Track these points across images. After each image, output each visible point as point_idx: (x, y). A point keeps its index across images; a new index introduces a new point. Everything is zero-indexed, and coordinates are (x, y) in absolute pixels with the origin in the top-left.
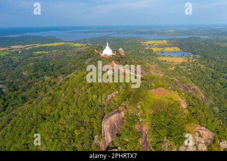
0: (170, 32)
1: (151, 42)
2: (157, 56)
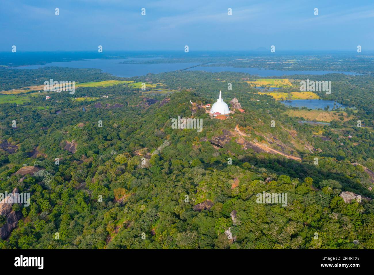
0: (290, 65)
1: (265, 82)
2: (285, 109)
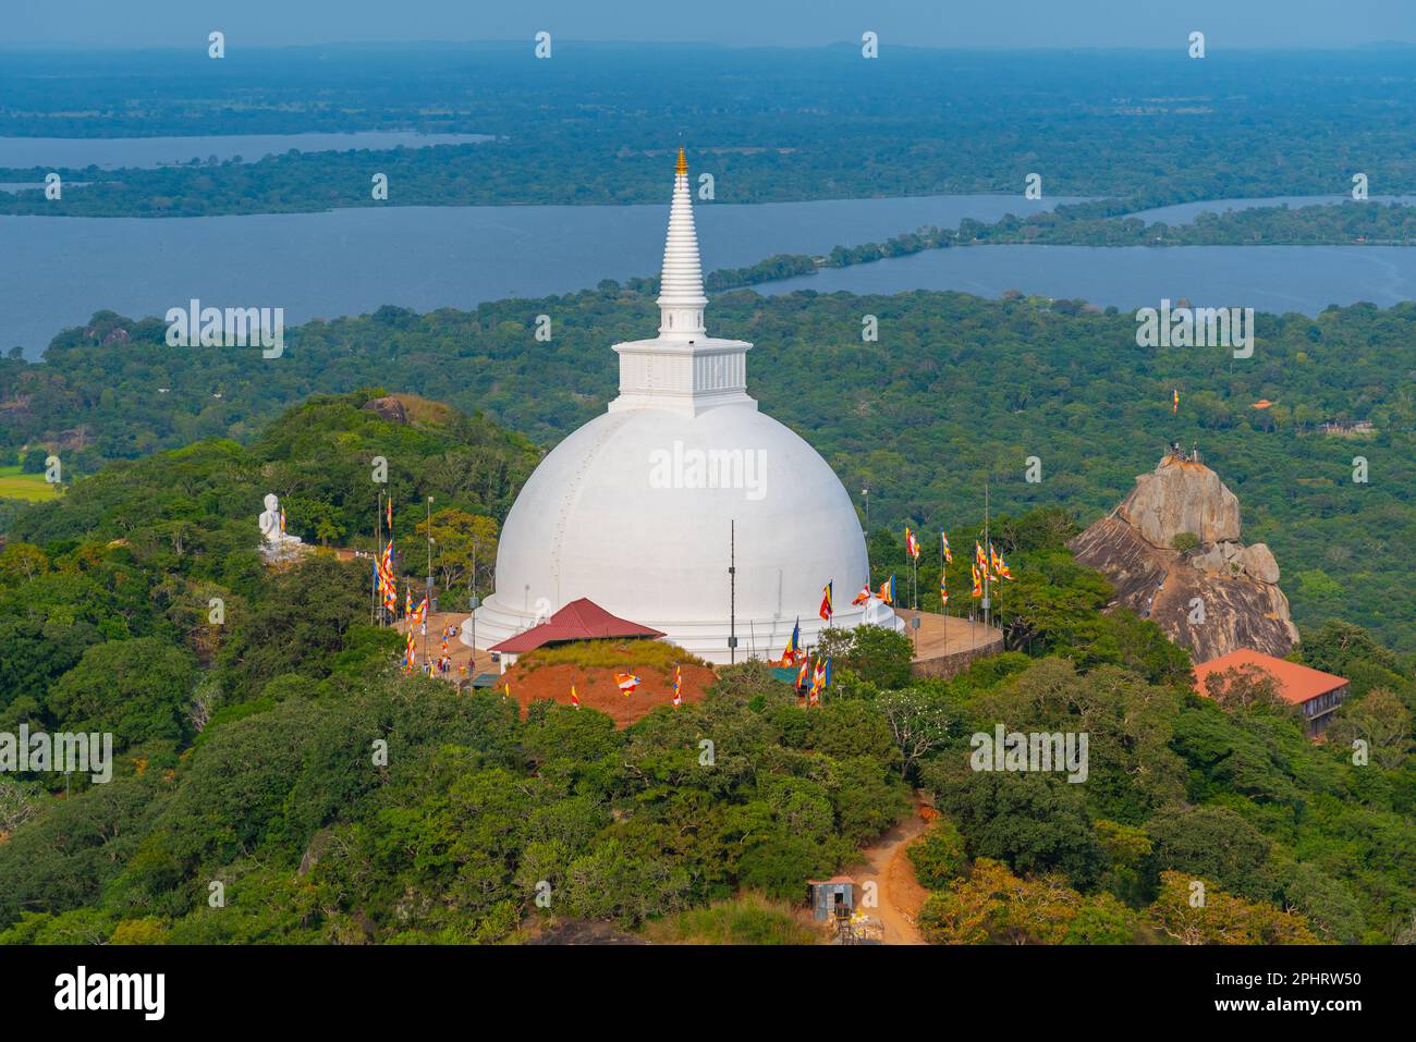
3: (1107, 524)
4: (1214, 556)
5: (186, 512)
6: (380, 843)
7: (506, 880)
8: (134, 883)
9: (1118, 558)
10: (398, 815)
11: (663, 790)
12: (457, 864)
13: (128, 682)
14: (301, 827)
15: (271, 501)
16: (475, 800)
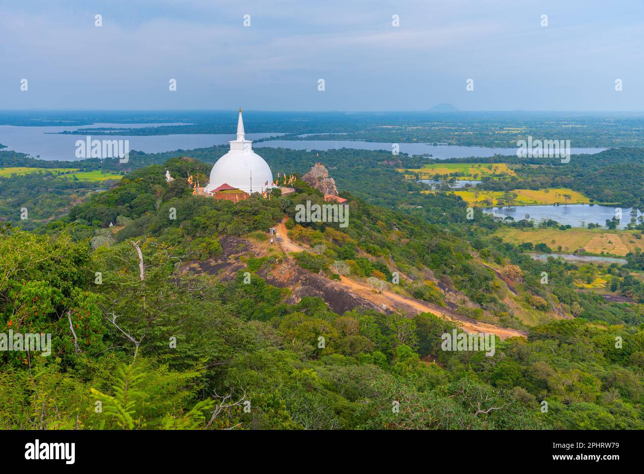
1: (442, 170)
3: (307, 175)
4: (324, 180)
5: (153, 173)
6: (194, 223)
7: (216, 229)
8: (149, 232)
9: (309, 181)
10: (197, 218)
11: (243, 213)
12: (208, 226)
13: (145, 200)
14: (180, 221)
15: (168, 172)
16: (211, 215)
